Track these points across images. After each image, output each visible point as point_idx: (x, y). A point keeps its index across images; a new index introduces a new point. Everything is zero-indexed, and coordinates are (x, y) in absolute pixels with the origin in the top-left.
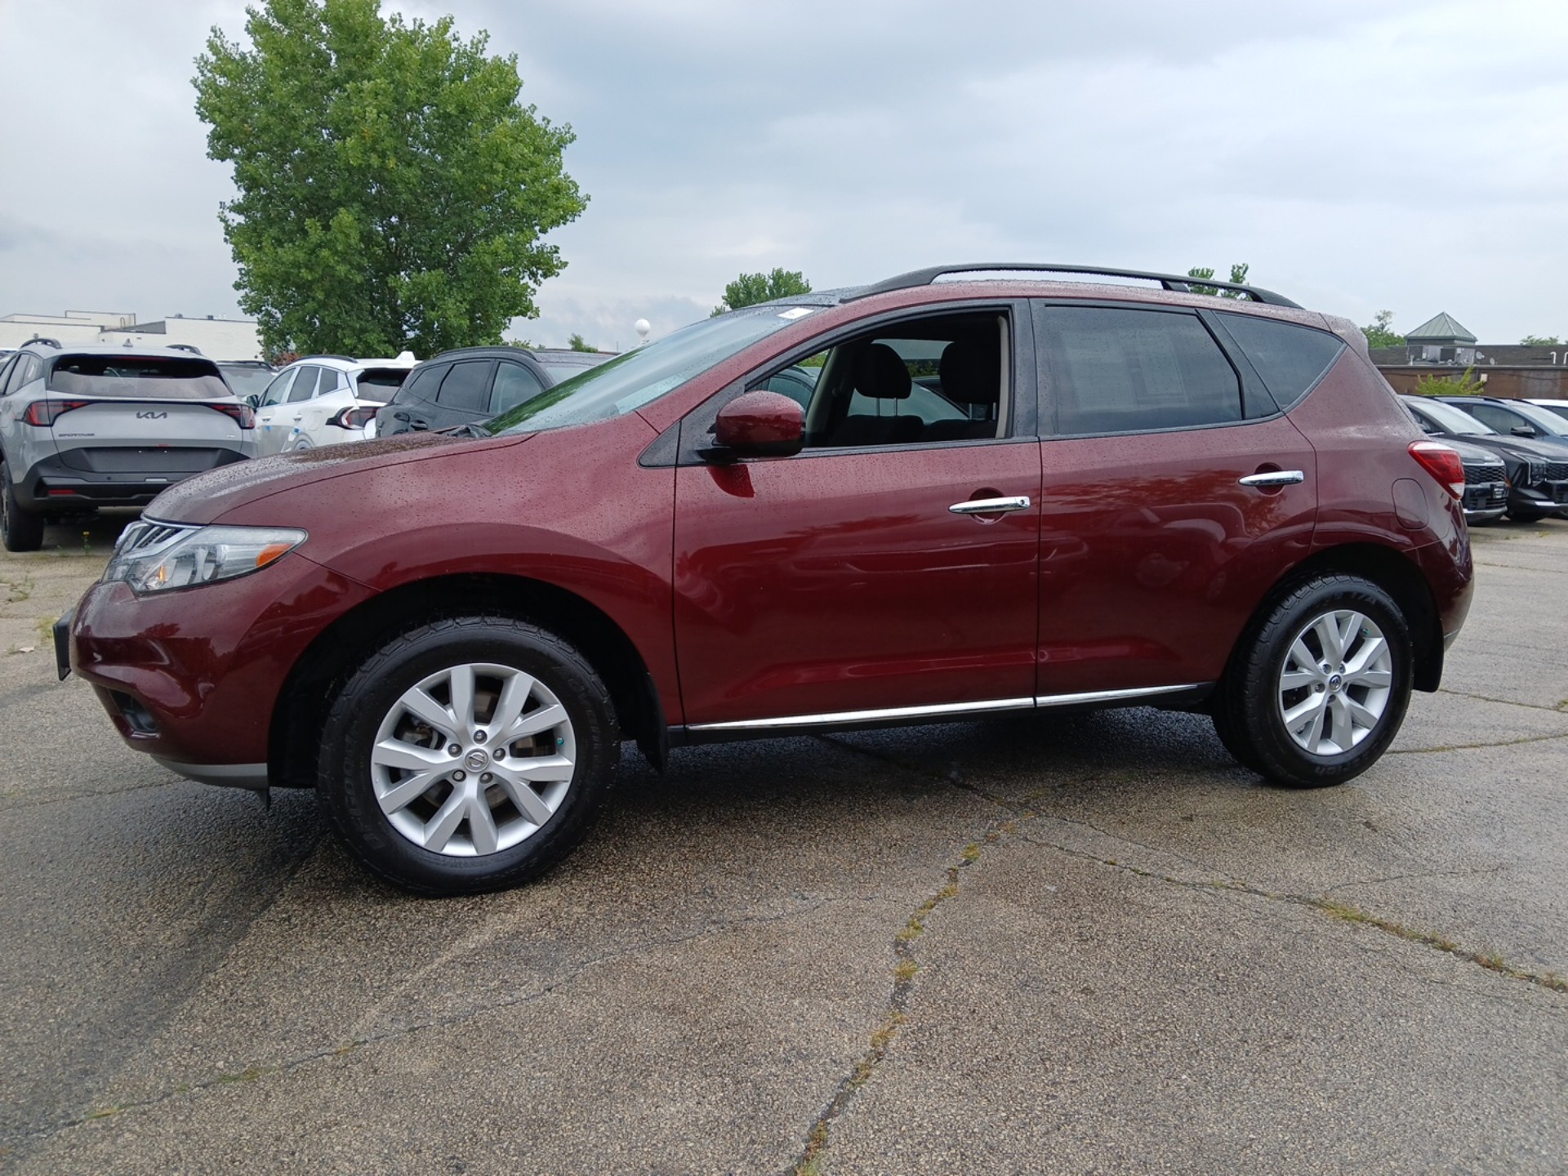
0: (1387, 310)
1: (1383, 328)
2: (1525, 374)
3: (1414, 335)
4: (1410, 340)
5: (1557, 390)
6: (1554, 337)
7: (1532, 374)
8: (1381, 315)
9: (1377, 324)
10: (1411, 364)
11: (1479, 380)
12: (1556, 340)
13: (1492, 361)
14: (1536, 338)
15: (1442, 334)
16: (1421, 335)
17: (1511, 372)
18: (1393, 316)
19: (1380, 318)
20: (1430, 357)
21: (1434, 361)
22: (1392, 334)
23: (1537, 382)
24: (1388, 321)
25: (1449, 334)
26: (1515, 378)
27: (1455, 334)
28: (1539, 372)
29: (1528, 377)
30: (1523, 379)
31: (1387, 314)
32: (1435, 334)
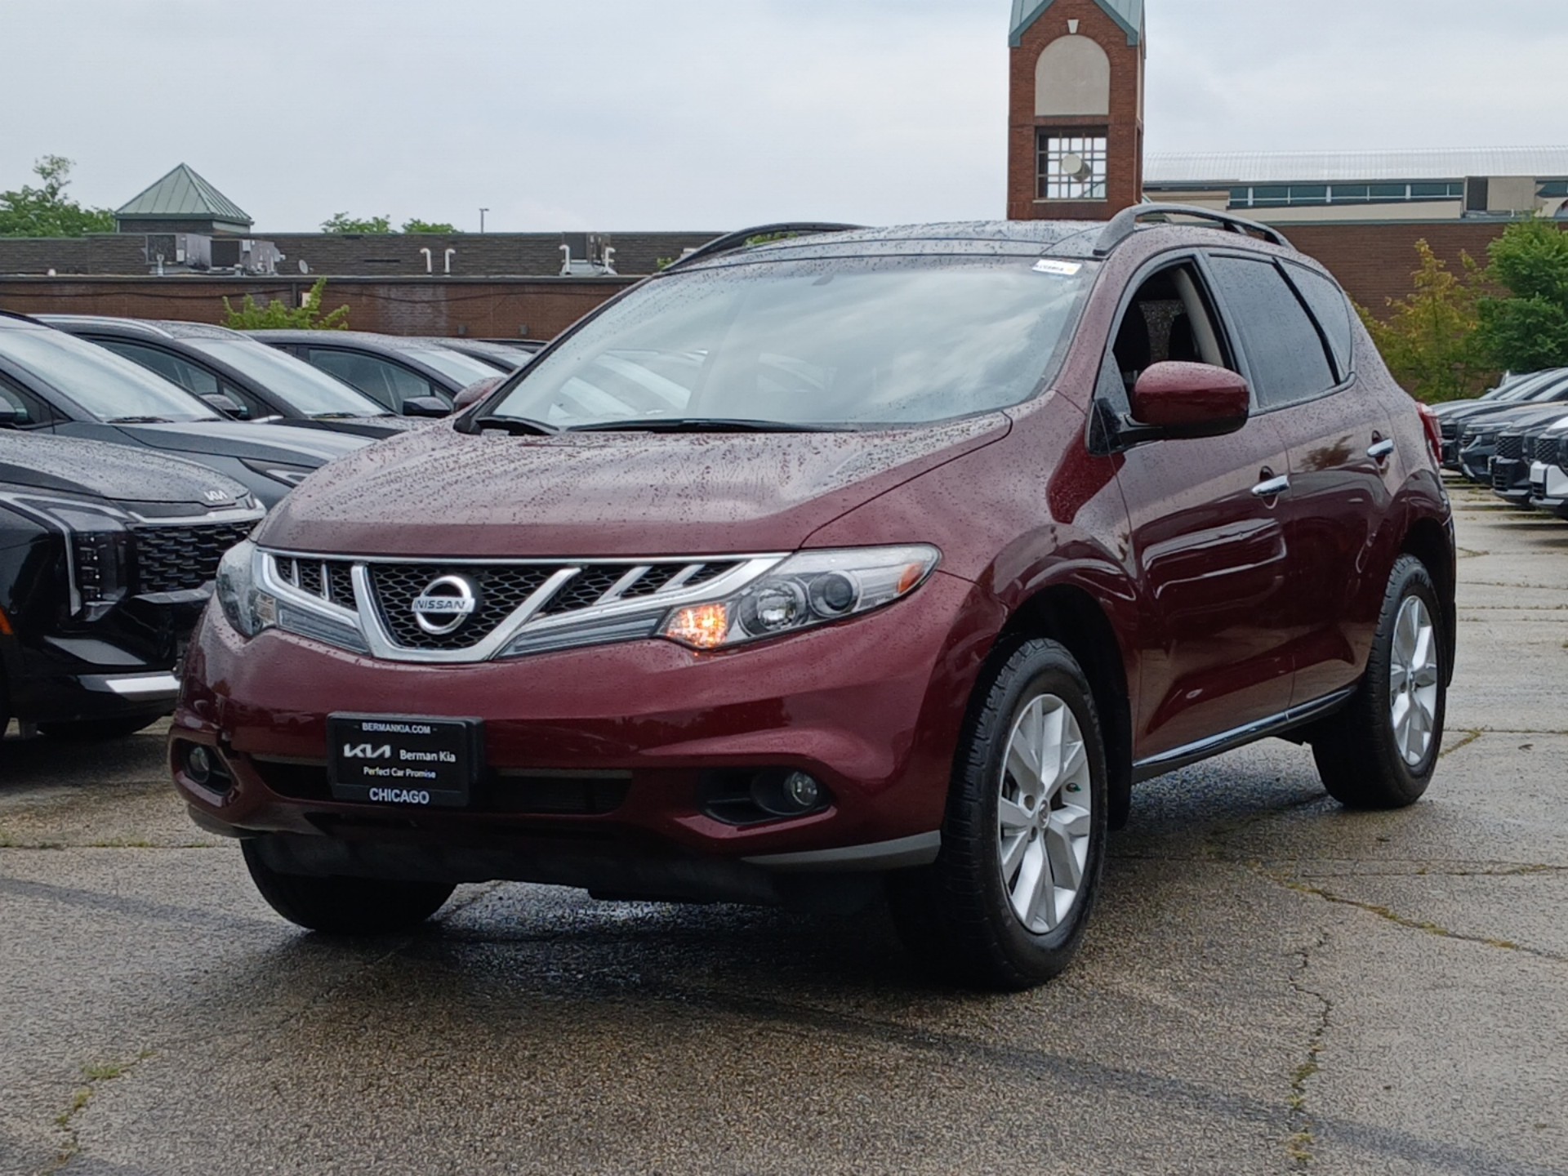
0: (57, 155)
1: (54, 193)
2: (382, 291)
3: (130, 210)
4: (128, 221)
5: (442, 322)
6: (381, 217)
7: (394, 293)
8: (48, 167)
9: (39, 184)
10: (161, 272)
11: (299, 303)
12: (386, 224)
13: (303, 267)
14: (351, 218)
15: (186, 210)
16: (145, 210)
17: (353, 289)
18: (71, 168)
19: (45, 173)
20: (192, 258)
21: (200, 266)
22: (76, 207)
23: (404, 307)
24: (63, 180)
25: (200, 209)
26: (364, 299)
27: (213, 210)
28: (407, 288)
29: (388, 299)
30: (380, 302)
31: (59, 163)
32: (173, 210)
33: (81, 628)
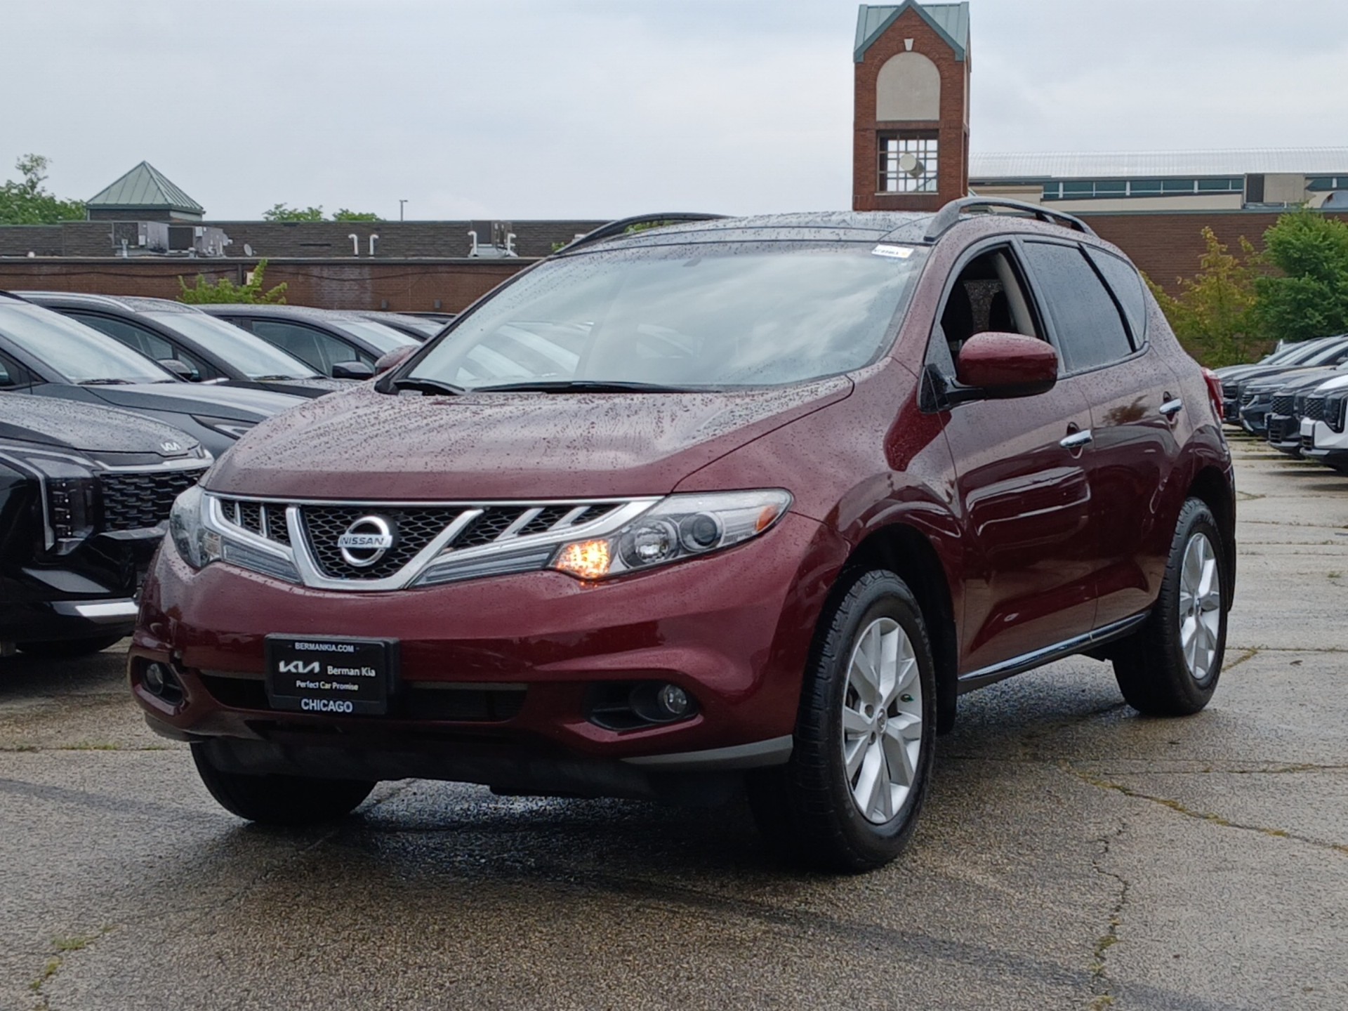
0: (36, 154)
1: (33, 186)
2: (315, 271)
3: (99, 201)
4: (97, 211)
5: (367, 298)
6: (315, 207)
7: (326, 272)
8: (28, 164)
9: (20, 179)
10: (125, 254)
11: (244, 281)
12: (319, 213)
13: (248, 250)
14: (289, 208)
15: (147, 201)
16: (112, 201)
17: (291, 269)
18: (48, 165)
19: (25, 169)
20: (152, 242)
21: (159, 249)
22: (52, 198)
23: (334, 285)
24: (41, 174)
25: (159, 201)
26: (301, 278)
27: (170, 201)
28: (337, 268)
29: (320, 277)
30: (314, 280)
31: (38, 161)
32: (136, 201)
33: (54, 561)
